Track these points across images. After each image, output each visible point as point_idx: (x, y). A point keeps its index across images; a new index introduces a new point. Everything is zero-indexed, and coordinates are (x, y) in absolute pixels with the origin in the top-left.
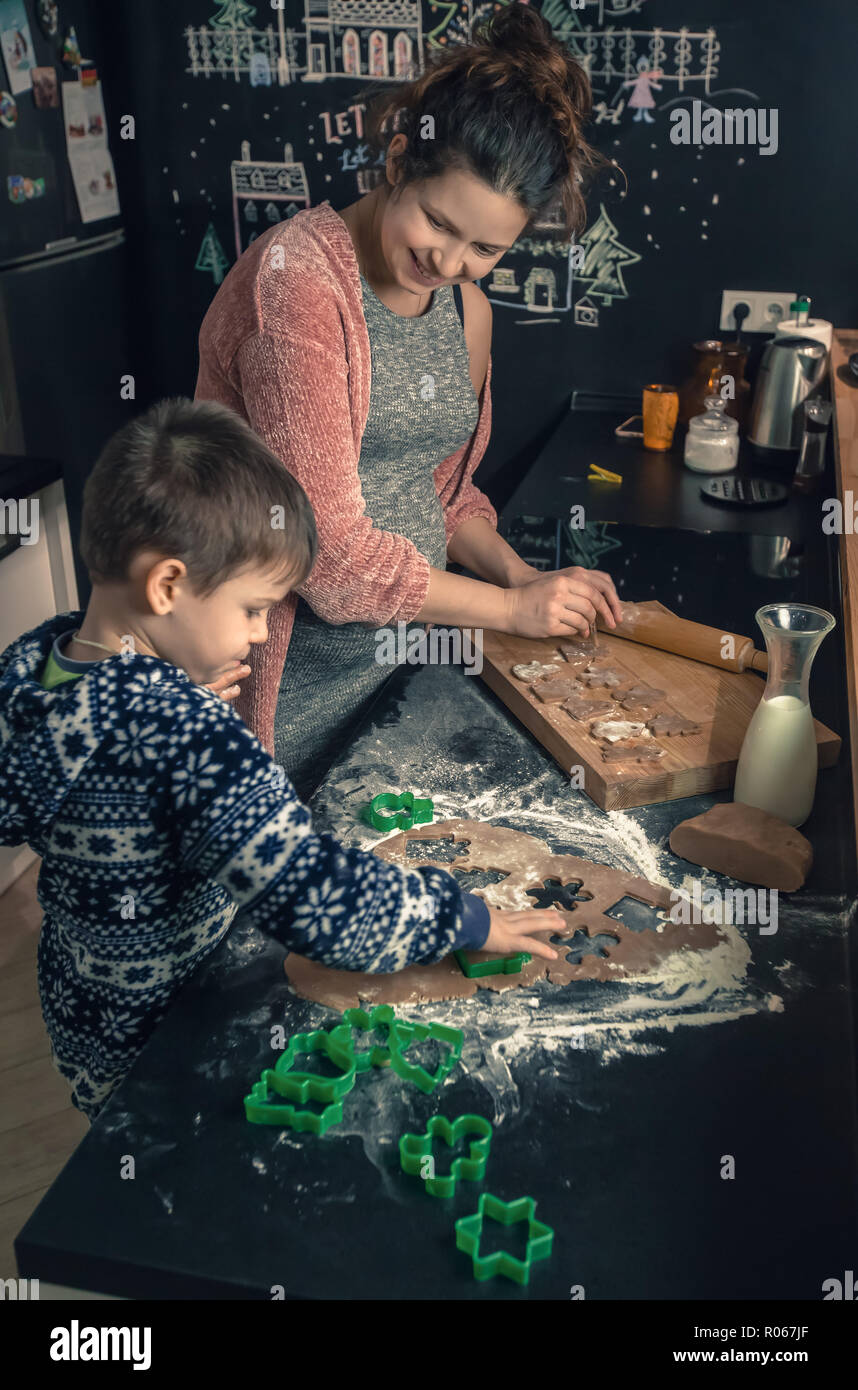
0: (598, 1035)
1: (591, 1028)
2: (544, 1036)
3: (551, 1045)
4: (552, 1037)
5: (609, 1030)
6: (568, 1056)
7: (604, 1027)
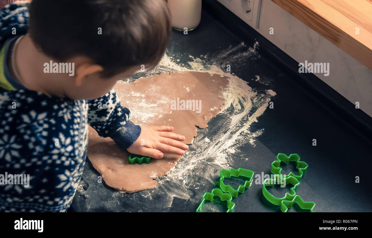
0: (240, 137)
1: (235, 137)
2: (226, 149)
3: (233, 151)
4: (229, 147)
5: (241, 134)
6: (241, 150)
7: (238, 133)
